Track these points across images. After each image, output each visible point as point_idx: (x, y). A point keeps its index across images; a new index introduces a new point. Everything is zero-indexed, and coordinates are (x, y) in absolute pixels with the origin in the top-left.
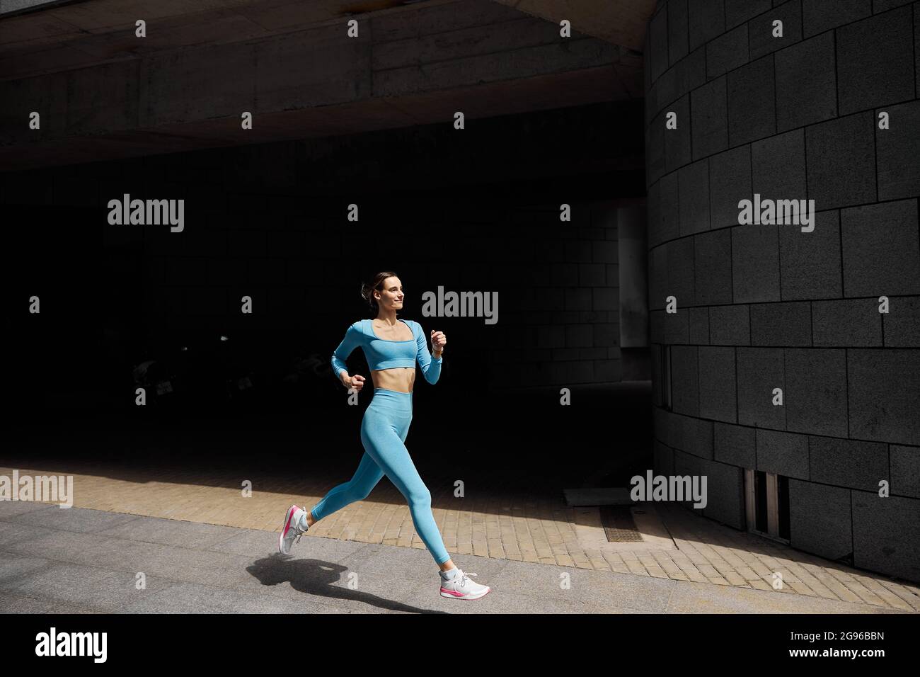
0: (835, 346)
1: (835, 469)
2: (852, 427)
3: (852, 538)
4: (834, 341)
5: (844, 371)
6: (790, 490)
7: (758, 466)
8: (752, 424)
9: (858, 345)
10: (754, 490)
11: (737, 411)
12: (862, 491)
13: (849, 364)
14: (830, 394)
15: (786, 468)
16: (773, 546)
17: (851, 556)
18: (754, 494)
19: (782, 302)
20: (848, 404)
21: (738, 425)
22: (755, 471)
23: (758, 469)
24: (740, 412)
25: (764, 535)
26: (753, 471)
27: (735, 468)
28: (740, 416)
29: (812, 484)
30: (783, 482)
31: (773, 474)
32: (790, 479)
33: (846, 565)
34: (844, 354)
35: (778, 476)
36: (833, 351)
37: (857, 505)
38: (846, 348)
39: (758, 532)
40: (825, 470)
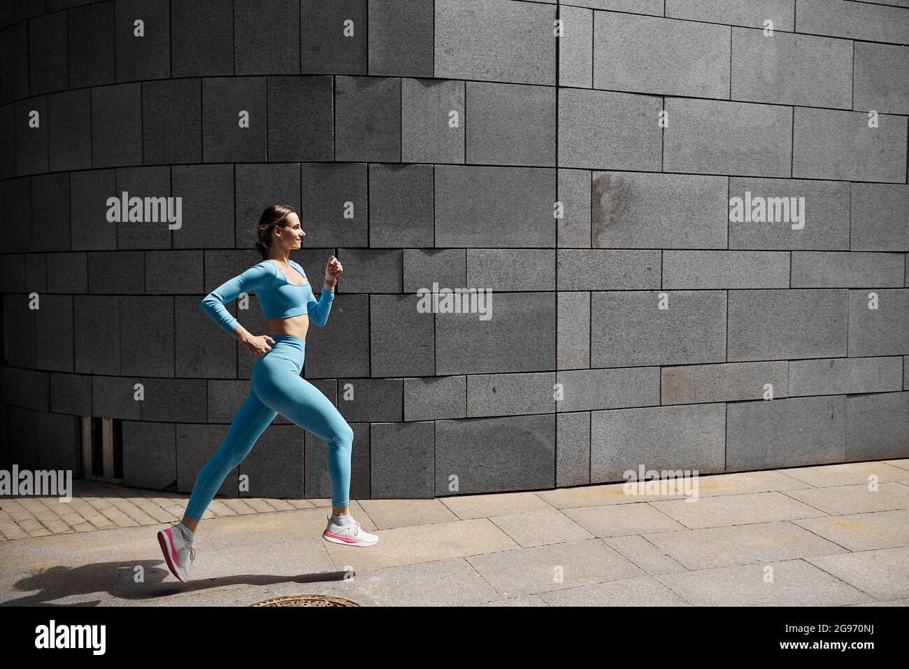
0: (165, 293)
1: (163, 407)
2: (177, 367)
3: (176, 468)
4: (164, 289)
5: (172, 316)
6: (123, 431)
7: (94, 412)
8: (88, 371)
9: (184, 293)
10: (90, 437)
11: (74, 360)
12: (185, 423)
13: (177, 309)
14: (160, 338)
15: (120, 411)
16: (107, 487)
17: (175, 483)
18: (90, 441)
19: (118, 250)
20: (175, 347)
21: (75, 373)
22: (92, 419)
23: (94, 416)
24: (77, 360)
25: (100, 479)
26: (89, 418)
27: (70, 417)
28: (76, 365)
29: (143, 423)
30: (118, 424)
31: (109, 419)
32: (124, 422)
33: (169, 492)
34: (172, 300)
35: (114, 420)
36: (163, 297)
37: (180, 437)
38: (174, 295)
39: (94, 477)
40: (154, 410)
